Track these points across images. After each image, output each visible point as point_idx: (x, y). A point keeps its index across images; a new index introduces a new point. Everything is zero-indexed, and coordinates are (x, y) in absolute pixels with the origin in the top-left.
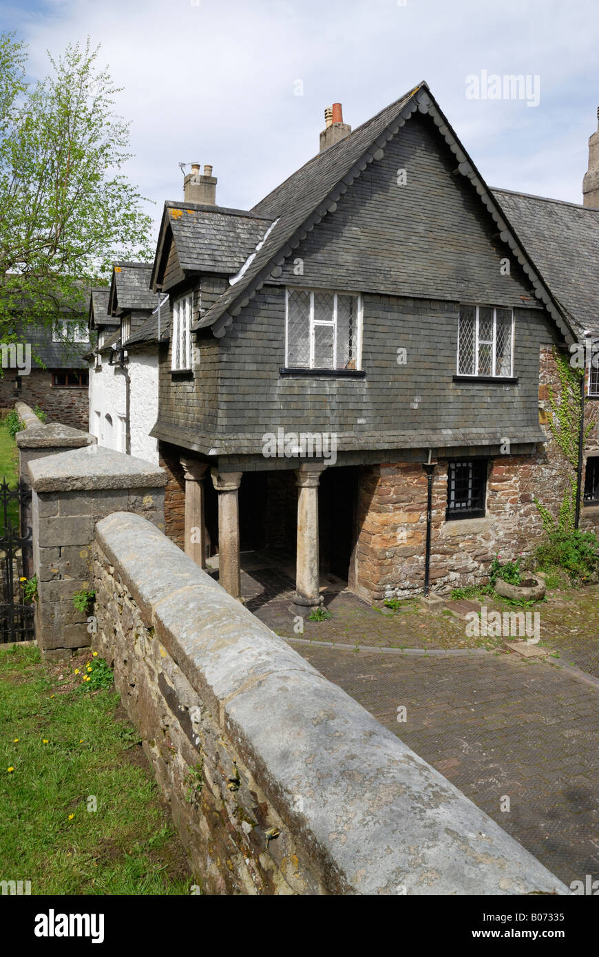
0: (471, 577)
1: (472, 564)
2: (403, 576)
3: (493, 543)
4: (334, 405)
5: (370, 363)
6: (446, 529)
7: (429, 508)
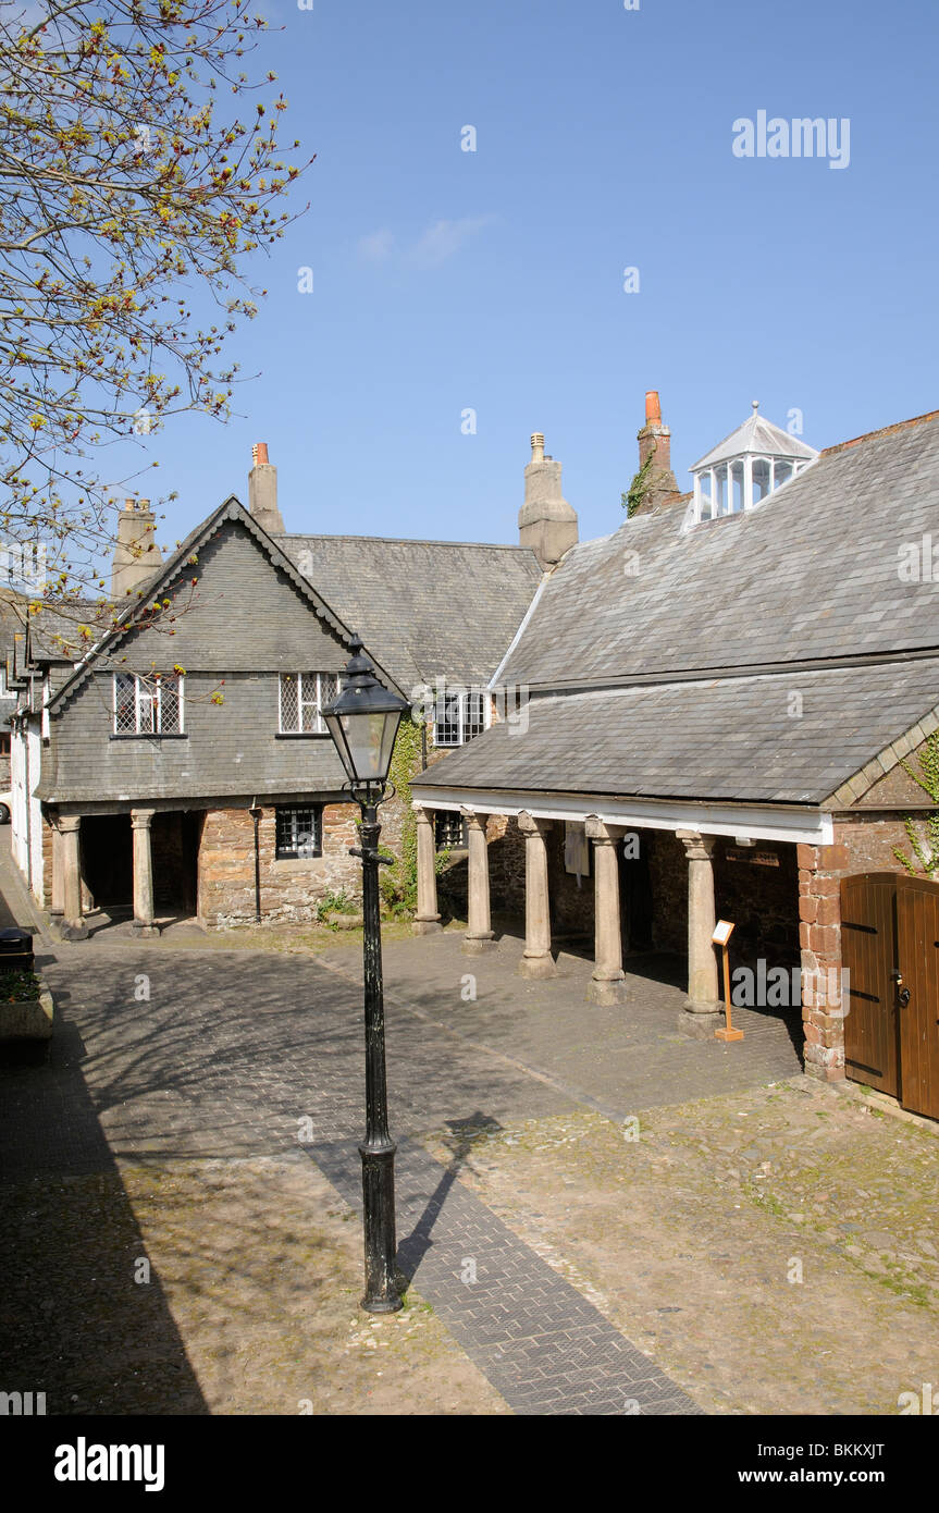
0: (307, 910)
1: (306, 898)
2: (234, 906)
3: (329, 879)
4: (160, 762)
5: (193, 727)
6: (277, 867)
7: (257, 847)
